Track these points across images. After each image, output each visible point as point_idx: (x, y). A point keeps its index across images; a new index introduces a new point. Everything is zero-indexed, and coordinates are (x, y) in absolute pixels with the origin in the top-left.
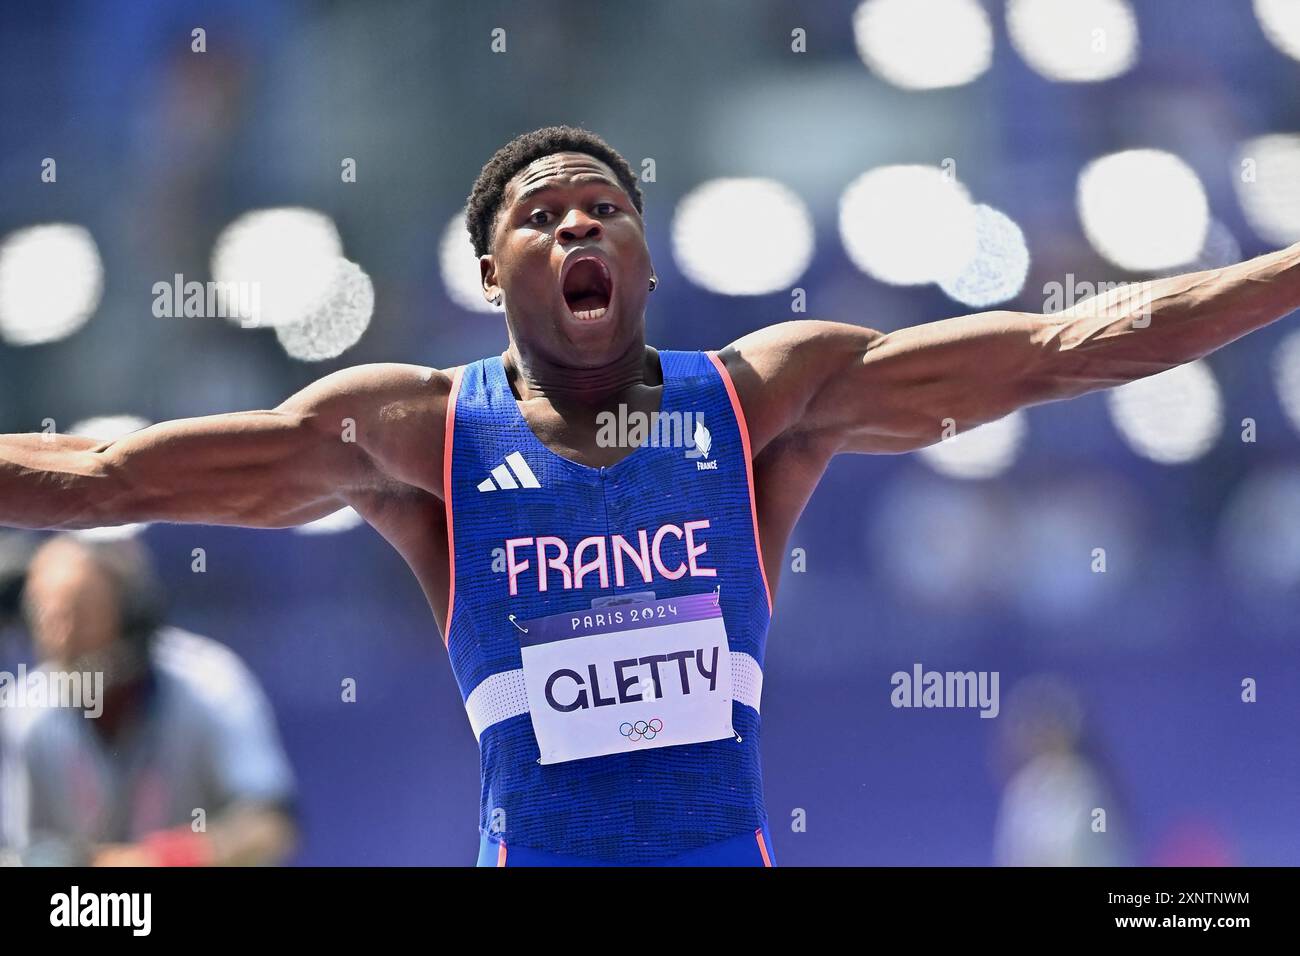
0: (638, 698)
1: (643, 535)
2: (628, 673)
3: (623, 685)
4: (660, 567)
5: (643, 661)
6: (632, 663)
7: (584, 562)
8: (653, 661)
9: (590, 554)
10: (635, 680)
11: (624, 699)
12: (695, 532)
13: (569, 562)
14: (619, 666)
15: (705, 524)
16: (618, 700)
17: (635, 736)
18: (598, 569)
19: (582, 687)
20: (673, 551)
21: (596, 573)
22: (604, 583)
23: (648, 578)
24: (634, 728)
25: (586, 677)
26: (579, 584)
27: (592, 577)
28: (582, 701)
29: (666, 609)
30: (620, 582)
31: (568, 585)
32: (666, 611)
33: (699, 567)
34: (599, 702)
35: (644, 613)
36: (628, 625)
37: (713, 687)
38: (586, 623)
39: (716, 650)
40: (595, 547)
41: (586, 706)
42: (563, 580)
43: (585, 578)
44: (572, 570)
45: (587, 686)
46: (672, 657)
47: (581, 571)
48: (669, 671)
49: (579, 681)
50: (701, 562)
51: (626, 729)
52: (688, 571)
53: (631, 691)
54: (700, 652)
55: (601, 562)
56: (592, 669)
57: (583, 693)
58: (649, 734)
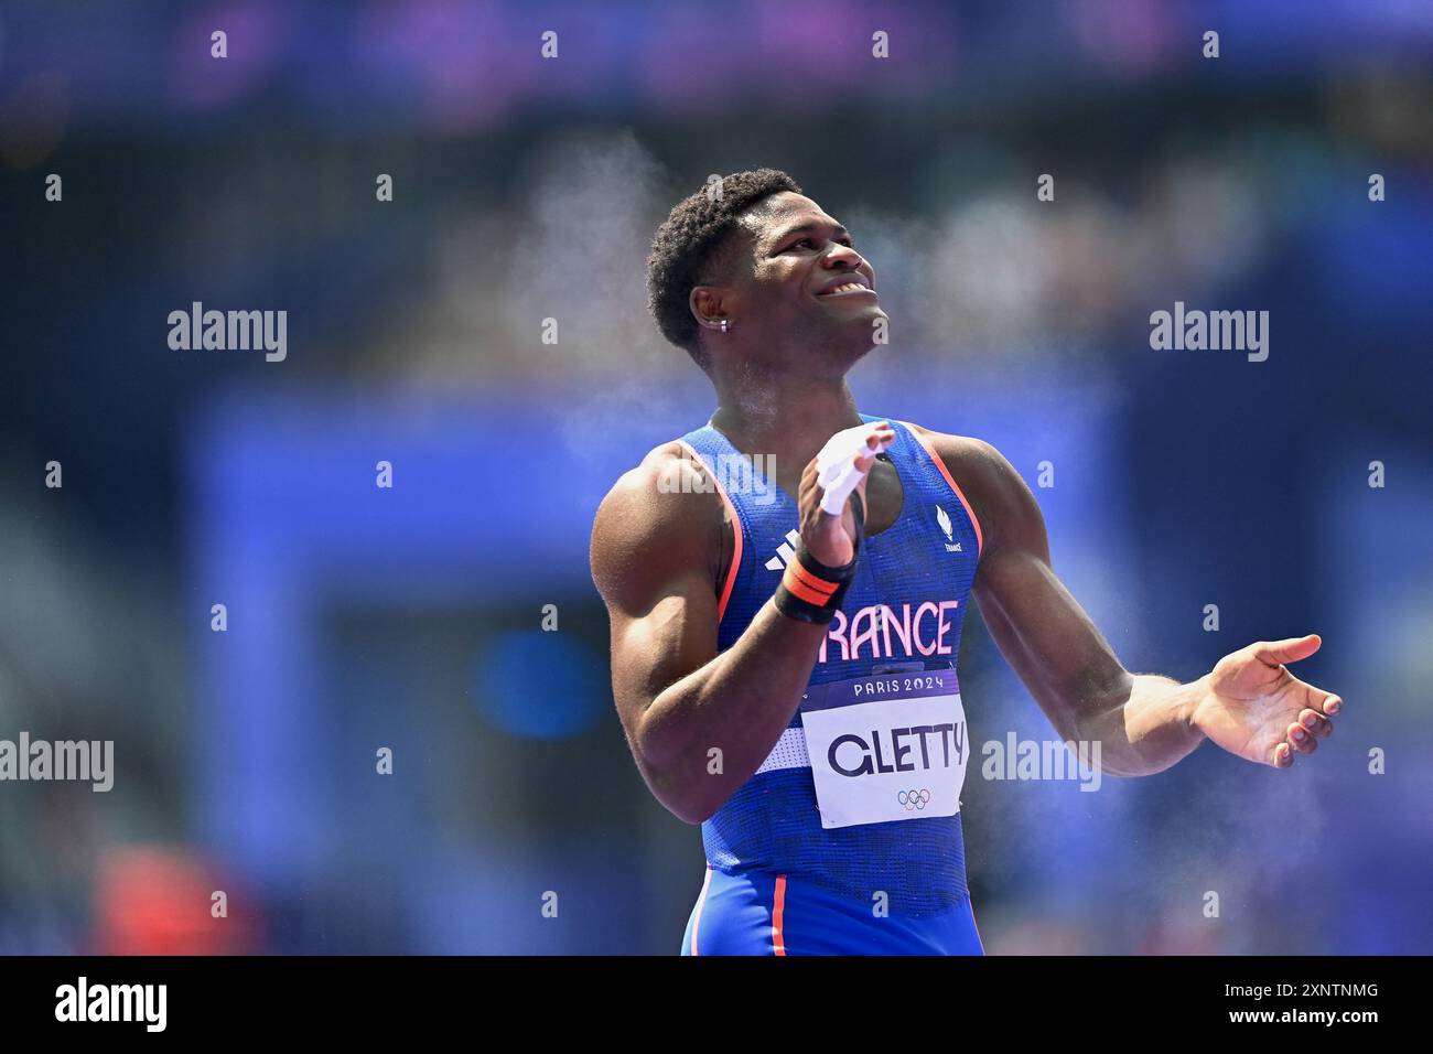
0: (910, 767)
1: (907, 608)
2: (903, 741)
3: (900, 752)
4: (918, 643)
5: (915, 730)
6: (904, 732)
7: (859, 633)
8: (921, 731)
9: (865, 625)
10: (907, 749)
11: (901, 768)
12: (946, 611)
13: (847, 634)
14: (896, 733)
15: (953, 604)
16: (895, 768)
17: (910, 805)
18: (870, 639)
19: (867, 753)
20: (928, 629)
21: (868, 642)
22: (876, 654)
23: (909, 653)
24: (908, 797)
25: (871, 745)
26: (855, 656)
27: (865, 648)
28: (866, 766)
29: (934, 681)
30: (889, 653)
31: (845, 657)
32: (935, 684)
33: (944, 645)
34: (883, 769)
35: (915, 684)
36: (903, 695)
38: (868, 690)
40: (868, 617)
41: (871, 772)
42: (840, 651)
43: (860, 649)
44: (849, 642)
45: (872, 752)
46: (938, 728)
47: (857, 642)
48: (935, 742)
49: (864, 747)
50: (945, 640)
51: (903, 797)
52: (937, 648)
53: (905, 760)
55: (872, 633)
56: (875, 734)
57: (868, 759)
58: (920, 804)
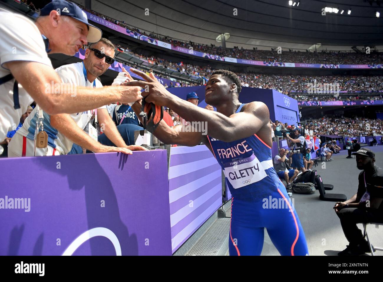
0: (245, 176)
1: (235, 147)
2: (242, 172)
3: (241, 174)
4: (240, 152)
5: (244, 170)
6: (242, 170)
7: (228, 153)
8: (246, 169)
10: (243, 173)
11: (242, 177)
12: (244, 143)
13: (226, 153)
14: (240, 171)
16: (241, 177)
17: (246, 183)
20: (241, 148)
23: (239, 154)
25: (234, 174)
26: (229, 157)
27: (230, 155)
28: (235, 178)
30: (235, 156)
31: (227, 157)
32: (246, 160)
33: (247, 150)
34: (238, 178)
35: (242, 161)
36: (239, 164)
37: (259, 171)
38: (232, 164)
39: (257, 164)
40: (229, 150)
41: (236, 179)
44: (227, 155)
45: (235, 175)
46: (249, 168)
48: (249, 171)
49: (234, 175)
50: (248, 148)
51: (244, 182)
53: (243, 175)
54: (254, 166)
55: (231, 153)
56: (235, 172)
57: (234, 177)
58: (248, 182)
